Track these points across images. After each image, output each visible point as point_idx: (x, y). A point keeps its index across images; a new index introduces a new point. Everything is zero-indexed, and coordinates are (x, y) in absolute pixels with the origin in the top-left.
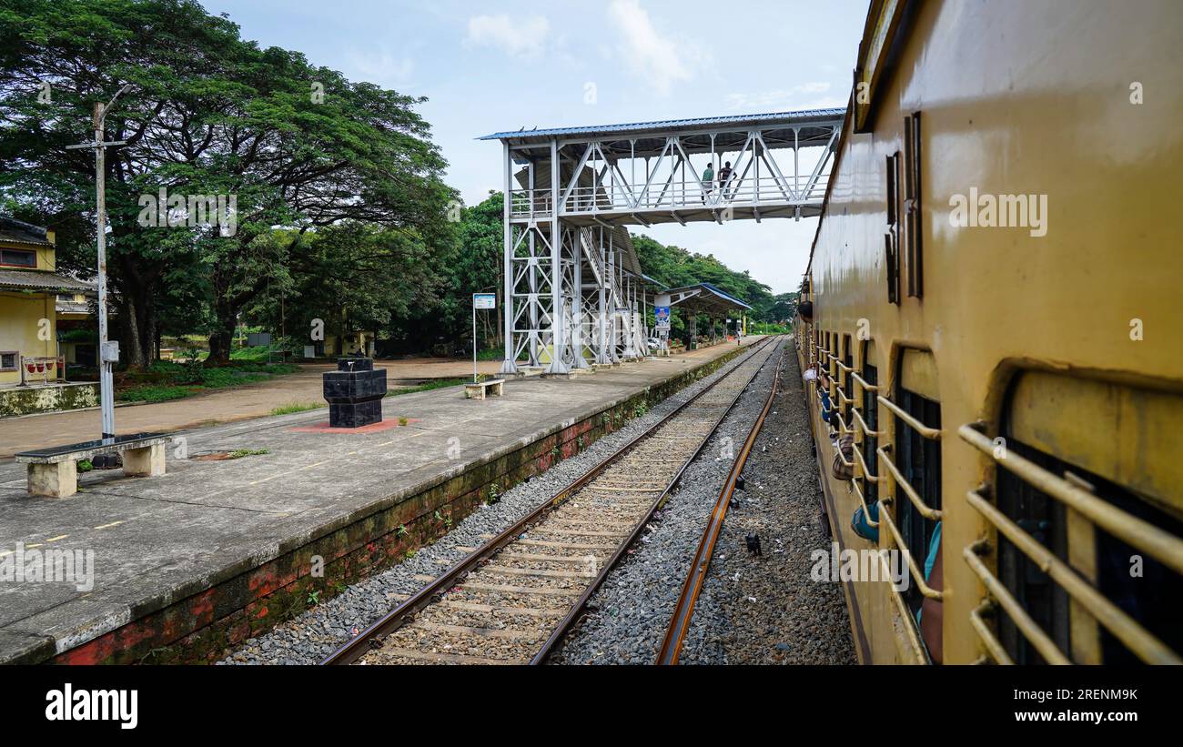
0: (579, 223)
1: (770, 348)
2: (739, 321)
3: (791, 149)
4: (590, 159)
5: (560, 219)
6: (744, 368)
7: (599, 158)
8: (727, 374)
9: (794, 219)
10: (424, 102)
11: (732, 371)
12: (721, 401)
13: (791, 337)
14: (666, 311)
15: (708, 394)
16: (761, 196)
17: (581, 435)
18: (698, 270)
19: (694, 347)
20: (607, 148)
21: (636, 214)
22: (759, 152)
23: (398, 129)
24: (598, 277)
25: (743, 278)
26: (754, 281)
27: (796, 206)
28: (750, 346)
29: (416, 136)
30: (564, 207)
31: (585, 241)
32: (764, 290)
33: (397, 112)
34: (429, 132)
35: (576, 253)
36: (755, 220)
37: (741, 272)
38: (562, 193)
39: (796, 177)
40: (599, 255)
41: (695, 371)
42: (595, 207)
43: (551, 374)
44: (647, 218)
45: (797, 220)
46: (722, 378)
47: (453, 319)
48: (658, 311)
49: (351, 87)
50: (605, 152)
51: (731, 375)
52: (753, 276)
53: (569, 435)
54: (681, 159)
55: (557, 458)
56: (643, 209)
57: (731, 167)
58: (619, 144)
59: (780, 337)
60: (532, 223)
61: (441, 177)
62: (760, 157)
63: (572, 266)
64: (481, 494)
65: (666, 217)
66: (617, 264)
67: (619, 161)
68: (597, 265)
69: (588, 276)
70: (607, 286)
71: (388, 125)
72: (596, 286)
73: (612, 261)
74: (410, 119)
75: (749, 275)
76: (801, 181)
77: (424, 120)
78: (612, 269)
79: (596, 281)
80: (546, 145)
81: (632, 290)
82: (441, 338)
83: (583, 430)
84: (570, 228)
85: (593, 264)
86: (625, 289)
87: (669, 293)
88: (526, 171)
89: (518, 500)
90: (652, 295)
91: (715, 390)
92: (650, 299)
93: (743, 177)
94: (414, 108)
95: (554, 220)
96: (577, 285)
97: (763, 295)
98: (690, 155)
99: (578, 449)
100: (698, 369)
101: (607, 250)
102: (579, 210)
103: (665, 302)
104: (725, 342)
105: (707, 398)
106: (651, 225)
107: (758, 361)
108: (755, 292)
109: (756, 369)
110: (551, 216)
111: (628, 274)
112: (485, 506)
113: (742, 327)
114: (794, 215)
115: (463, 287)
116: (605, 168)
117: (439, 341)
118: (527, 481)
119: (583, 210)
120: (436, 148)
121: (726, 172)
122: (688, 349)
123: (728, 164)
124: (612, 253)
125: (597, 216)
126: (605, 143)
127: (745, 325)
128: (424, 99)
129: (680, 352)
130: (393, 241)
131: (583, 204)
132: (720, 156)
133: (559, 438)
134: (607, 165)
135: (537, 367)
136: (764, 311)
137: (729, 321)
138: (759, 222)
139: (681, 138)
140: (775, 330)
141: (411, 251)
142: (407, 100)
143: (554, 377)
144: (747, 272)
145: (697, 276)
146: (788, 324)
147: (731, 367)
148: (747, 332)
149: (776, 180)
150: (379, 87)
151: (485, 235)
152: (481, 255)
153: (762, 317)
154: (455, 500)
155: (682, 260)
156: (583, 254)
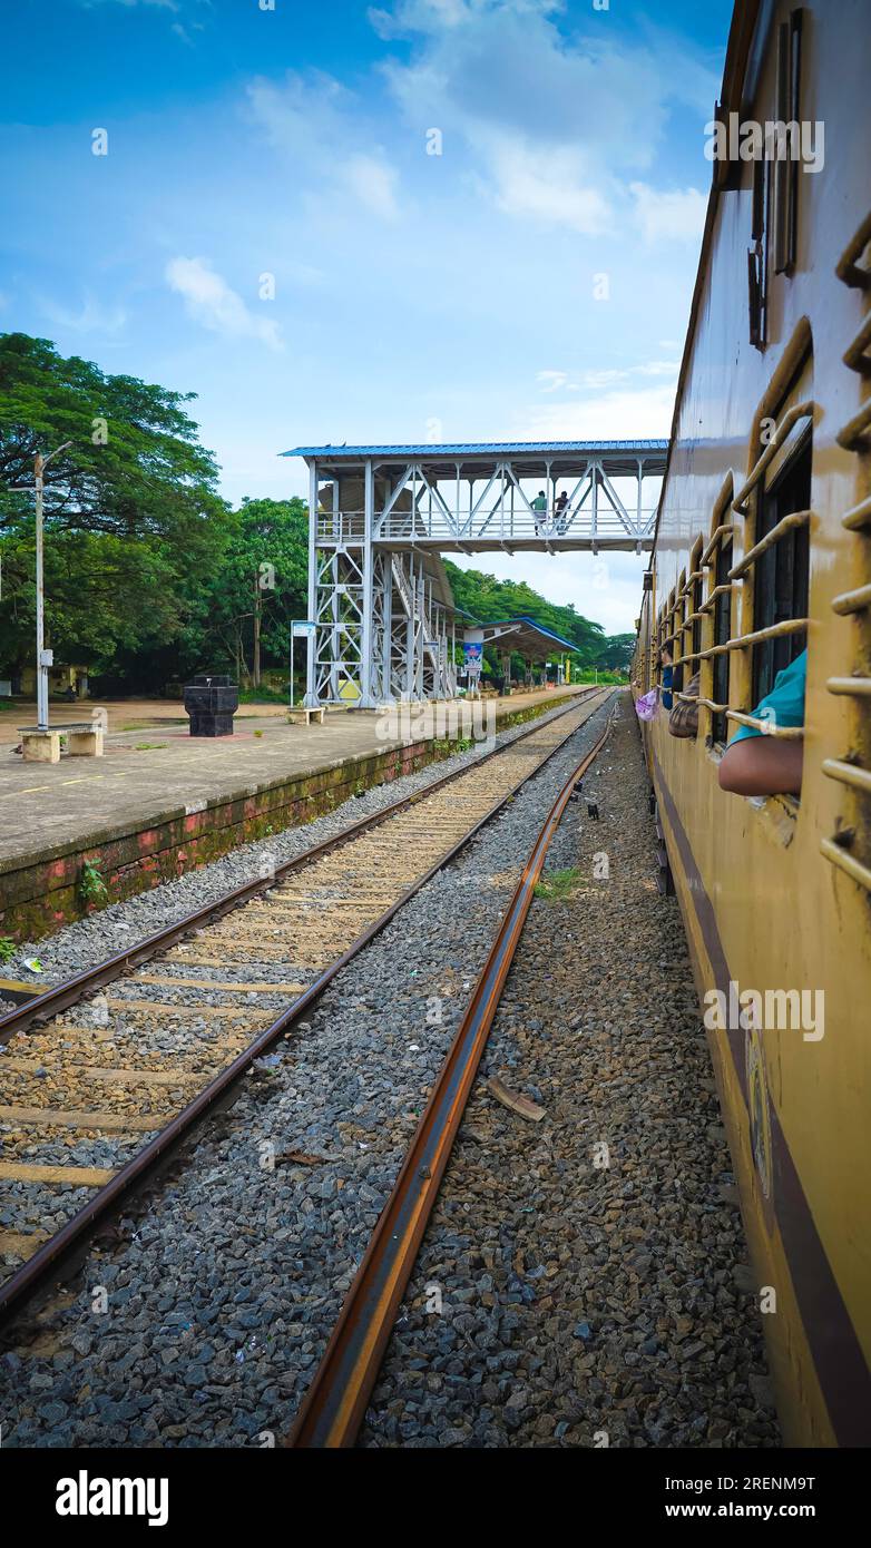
0: (389, 549)
1: (600, 699)
2: (561, 666)
3: (635, 478)
4: (411, 479)
5: (374, 544)
6: (570, 716)
7: (418, 478)
8: (551, 721)
9: (634, 552)
10: (192, 399)
11: (555, 719)
12: (547, 743)
13: (626, 688)
14: (478, 648)
15: (532, 737)
16: (599, 527)
17: (417, 756)
18: (507, 601)
19: (508, 694)
20: (426, 469)
21: (460, 542)
22: (599, 480)
23: (156, 428)
24: (407, 606)
25: (566, 613)
26: (581, 617)
27: (637, 541)
28: (575, 695)
29: (178, 437)
30: (378, 532)
31: (396, 567)
32: (595, 630)
33: (159, 409)
34: (196, 433)
35: (386, 579)
36: (591, 552)
37: (564, 606)
38: (376, 517)
39: (639, 510)
40: (409, 582)
41: (516, 714)
42: (413, 533)
43: (360, 709)
44: (469, 547)
45: (638, 554)
46: (545, 725)
47: (199, 653)
48: (469, 648)
49: (105, 380)
50: (424, 473)
51: (555, 723)
52: (580, 611)
53: (408, 755)
54: (510, 483)
55: (399, 773)
56: (466, 537)
57: (568, 497)
58: (441, 465)
59: (613, 688)
60: (341, 548)
61: (213, 486)
62: (599, 486)
63: (382, 595)
64: (351, 789)
65: (494, 546)
66: (427, 595)
67: (439, 482)
68: (407, 594)
69: (398, 607)
70: (416, 617)
71: (143, 423)
72: (403, 617)
73: (422, 590)
74: (173, 417)
75: (575, 609)
76: (643, 514)
77: (190, 418)
78: (422, 599)
79: (404, 612)
80: (359, 465)
81: (441, 623)
82: (176, 676)
83: (418, 753)
84: (382, 552)
85: (402, 593)
86: (434, 623)
87: (481, 627)
88: (329, 489)
89: (379, 797)
90: (462, 629)
91: (538, 734)
92: (460, 635)
93: (578, 508)
94: (181, 407)
95: (367, 546)
96: (387, 615)
97: (593, 636)
98: (521, 480)
99: (415, 769)
100: (518, 713)
101: (417, 578)
102: (392, 535)
103: (477, 638)
104: (544, 689)
105: (531, 740)
106: (474, 554)
107: (587, 710)
108: (581, 630)
109: (584, 718)
110: (364, 541)
111: (437, 605)
112: (353, 797)
113: (564, 673)
114: (636, 549)
115: (212, 615)
116: (424, 488)
117: (173, 681)
118: (381, 785)
119: (395, 535)
120: (210, 453)
121: (563, 501)
122: (500, 695)
123: (564, 494)
124: (422, 582)
125: (416, 543)
126: (426, 465)
127: (568, 671)
128: (192, 395)
129: (492, 697)
130: (127, 557)
131: (395, 529)
132: (554, 482)
133: (401, 755)
134: (427, 485)
135: (337, 701)
136: (593, 657)
137: (548, 665)
138: (596, 554)
139: (512, 464)
140: (606, 680)
141: (151, 569)
142: (173, 396)
143: (363, 712)
144: (572, 606)
145: (507, 609)
146: (624, 673)
147: (555, 715)
148: (571, 681)
149: (618, 513)
150: (141, 381)
151: (243, 553)
152: (237, 576)
153: (590, 663)
154: (337, 787)
155: (486, 587)
156: (394, 583)
